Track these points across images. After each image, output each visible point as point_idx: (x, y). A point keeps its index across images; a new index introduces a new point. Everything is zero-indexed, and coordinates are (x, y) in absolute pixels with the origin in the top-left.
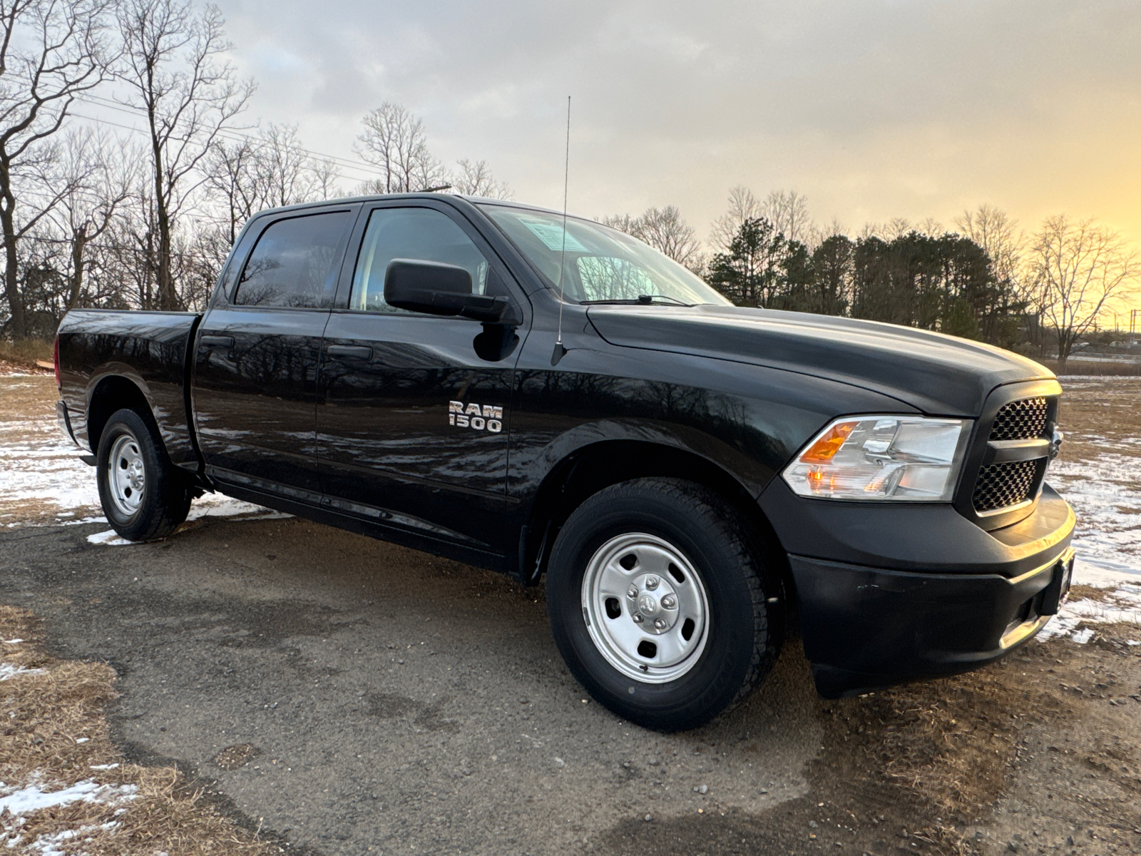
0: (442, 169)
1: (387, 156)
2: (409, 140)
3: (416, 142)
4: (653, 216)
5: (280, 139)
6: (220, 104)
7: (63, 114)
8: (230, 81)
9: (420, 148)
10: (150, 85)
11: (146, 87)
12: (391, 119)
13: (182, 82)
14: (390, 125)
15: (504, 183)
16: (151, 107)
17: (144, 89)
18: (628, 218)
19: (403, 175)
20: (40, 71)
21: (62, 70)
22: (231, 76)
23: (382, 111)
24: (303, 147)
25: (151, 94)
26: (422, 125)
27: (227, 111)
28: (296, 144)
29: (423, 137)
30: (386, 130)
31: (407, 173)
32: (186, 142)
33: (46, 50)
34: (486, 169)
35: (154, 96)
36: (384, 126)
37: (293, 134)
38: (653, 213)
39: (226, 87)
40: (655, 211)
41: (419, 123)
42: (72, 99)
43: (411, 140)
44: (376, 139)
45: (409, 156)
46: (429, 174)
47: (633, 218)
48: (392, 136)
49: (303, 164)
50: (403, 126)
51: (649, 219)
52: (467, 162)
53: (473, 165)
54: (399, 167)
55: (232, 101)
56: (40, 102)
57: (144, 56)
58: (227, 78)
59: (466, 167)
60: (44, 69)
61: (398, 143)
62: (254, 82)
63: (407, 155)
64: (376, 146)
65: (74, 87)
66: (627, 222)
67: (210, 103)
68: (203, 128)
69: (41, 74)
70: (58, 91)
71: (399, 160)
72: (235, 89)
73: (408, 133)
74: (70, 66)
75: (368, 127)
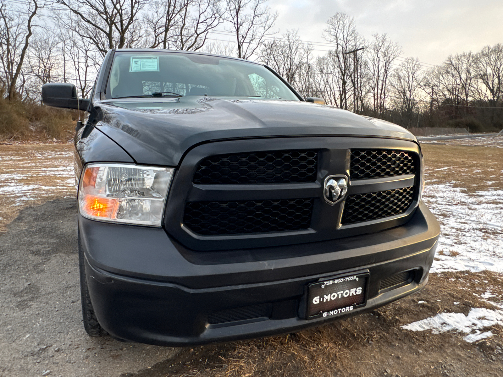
0: (364, 40)
1: (337, 38)
2: (347, 28)
3: (351, 29)
4: (487, 50)
5: (291, 36)
6: (264, 25)
7: (205, 39)
8: (268, 14)
9: (353, 31)
10: (237, 22)
11: (236, 23)
12: (340, 19)
13: (249, 18)
14: (339, 23)
15: (396, 43)
16: (237, 31)
17: (235, 24)
18: (470, 53)
19: (344, 46)
20: (198, 23)
21: (206, 21)
22: (268, 12)
23: (336, 17)
24: (301, 39)
25: (238, 25)
26: (354, 20)
27: (267, 28)
28: (297, 38)
29: (354, 26)
30: (337, 25)
31: (346, 44)
32: (250, 43)
33: (200, 14)
34: (387, 36)
35: (239, 26)
36: (336, 23)
37: (296, 34)
38: (487, 49)
39: (266, 17)
40: (489, 48)
41: (353, 19)
42: (208, 32)
43: (349, 28)
44: (332, 30)
45: (347, 36)
46: (358, 44)
47: (474, 52)
48: (340, 27)
49: (299, 47)
50: (345, 22)
51: (485, 52)
52: (377, 35)
53: (380, 36)
54: (342, 41)
55: (269, 23)
56: (198, 35)
57: (235, 10)
58: (267, 13)
59: (376, 37)
60: (200, 22)
61: (342, 31)
62: (277, 13)
63: (346, 35)
64: (332, 33)
65: (209, 27)
66: (469, 55)
67: (260, 25)
68: (257, 37)
69: (199, 24)
70: (204, 30)
71: (342, 39)
72: (270, 17)
73: (347, 25)
74: (208, 19)
75: (329, 25)
